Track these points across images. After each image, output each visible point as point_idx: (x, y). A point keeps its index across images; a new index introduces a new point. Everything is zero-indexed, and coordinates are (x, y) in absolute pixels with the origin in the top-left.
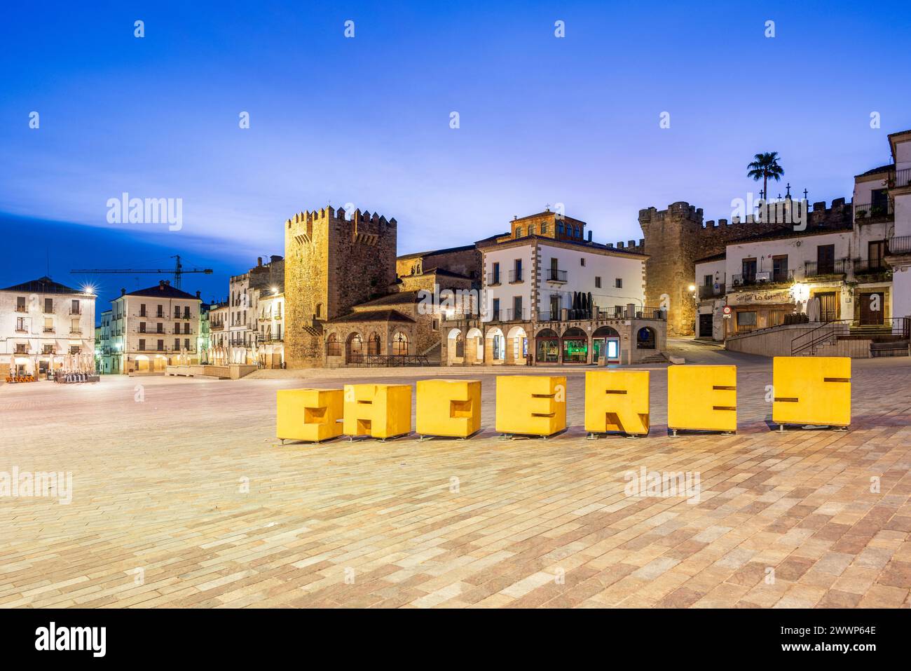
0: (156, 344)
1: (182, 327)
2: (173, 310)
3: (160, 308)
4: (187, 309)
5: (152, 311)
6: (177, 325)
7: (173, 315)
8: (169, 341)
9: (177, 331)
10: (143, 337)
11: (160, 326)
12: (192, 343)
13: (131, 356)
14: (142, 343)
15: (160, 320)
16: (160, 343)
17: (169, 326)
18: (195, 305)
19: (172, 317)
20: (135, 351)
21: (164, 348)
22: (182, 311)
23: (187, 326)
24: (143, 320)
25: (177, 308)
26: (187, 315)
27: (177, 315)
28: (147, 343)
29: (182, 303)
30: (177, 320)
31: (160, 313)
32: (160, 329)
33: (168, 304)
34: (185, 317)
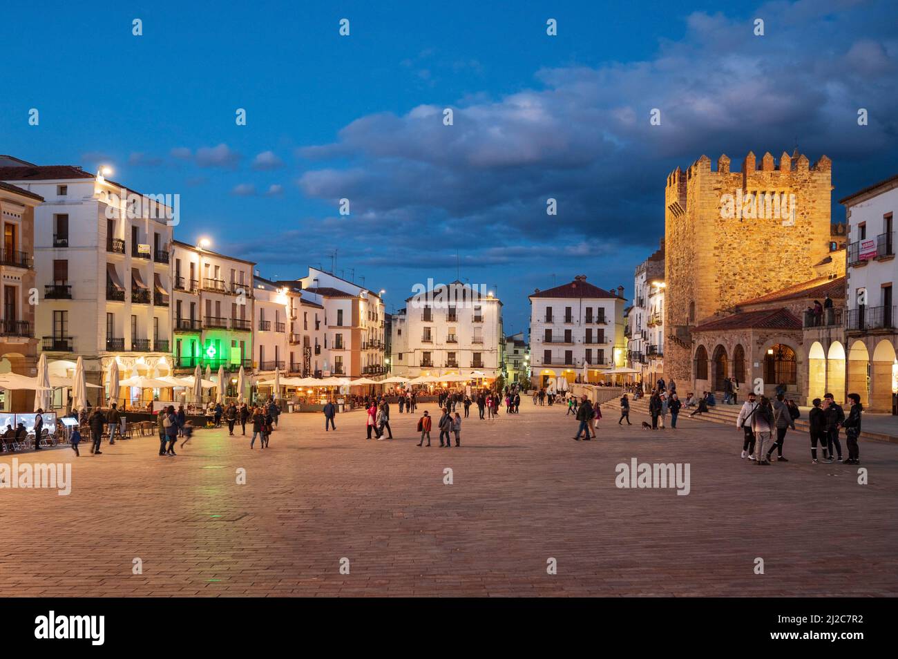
0: (563, 355)
1: (595, 334)
2: (584, 313)
3: (568, 310)
4: (601, 311)
5: (559, 314)
6: (589, 332)
7: (583, 320)
8: (579, 353)
9: (588, 339)
10: (548, 348)
11: (568, 333)
12: (607, 355)
13: (535, 370)
14: (548, 354)
15: (568, 327)
16: (569, 354)
17: (579, 333)
18: (609, 305)
19: (582, 322)
20: (539, 364)
21: (573, 361)
22: (595, 314)
23: (601, 332)
24: (548, 326)
25: (589, 310)
26: (601, 319)
27: (589, 319)
28: (553, 355)
29: (595, 304)
30: (589, 326)
31: (568, 319)
32: (568, 337)
33: (578, 306)
34: (598, 322)
